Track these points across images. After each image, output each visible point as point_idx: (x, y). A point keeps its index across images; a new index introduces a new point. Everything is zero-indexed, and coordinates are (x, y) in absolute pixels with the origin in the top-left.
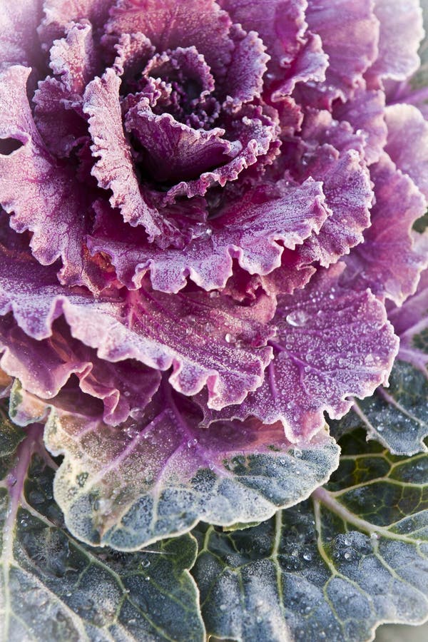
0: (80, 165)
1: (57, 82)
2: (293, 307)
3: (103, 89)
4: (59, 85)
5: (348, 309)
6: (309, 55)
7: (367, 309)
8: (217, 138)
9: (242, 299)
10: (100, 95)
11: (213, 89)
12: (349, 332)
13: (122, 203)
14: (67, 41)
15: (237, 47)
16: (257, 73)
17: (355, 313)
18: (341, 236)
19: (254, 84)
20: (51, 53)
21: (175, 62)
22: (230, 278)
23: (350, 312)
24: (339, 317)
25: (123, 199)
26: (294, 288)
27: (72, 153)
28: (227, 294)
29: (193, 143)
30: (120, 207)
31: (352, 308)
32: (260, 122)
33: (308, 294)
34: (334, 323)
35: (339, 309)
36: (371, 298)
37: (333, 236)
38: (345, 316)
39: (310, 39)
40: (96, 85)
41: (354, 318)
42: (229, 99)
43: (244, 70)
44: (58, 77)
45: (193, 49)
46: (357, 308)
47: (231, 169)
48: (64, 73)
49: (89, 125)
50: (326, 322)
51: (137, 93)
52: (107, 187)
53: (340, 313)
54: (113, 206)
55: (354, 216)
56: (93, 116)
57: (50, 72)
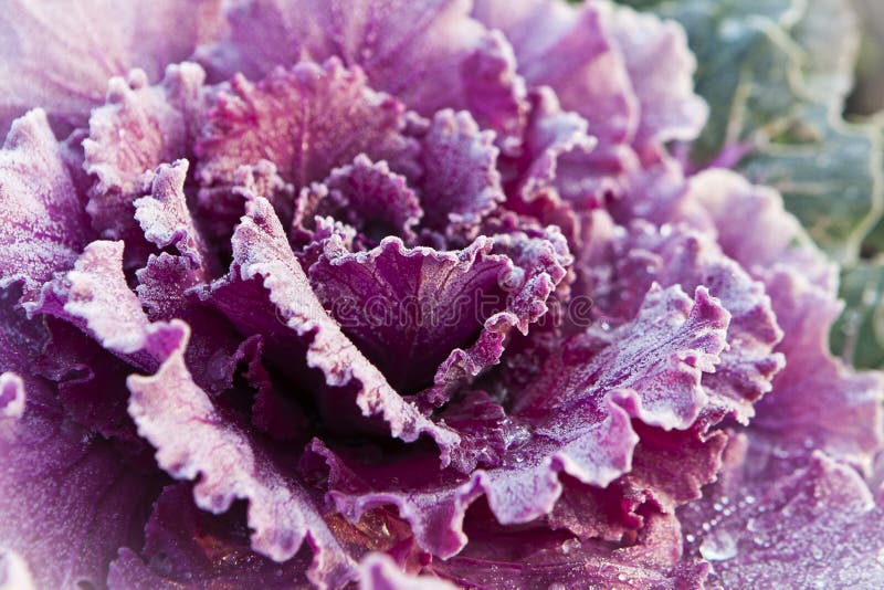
0: (256, 396)
1: (172, 257)
2: (699, 533)
3: (263, 233)
4: (177, 262)
5: (795, 500)
6: (545, 124)
7: (830, 485)
8: (485, 256)
9: (620, 535)
10: (263, 244)
11: (420, 213)
12: (821, 532)
13: (377, 404)
14: (155, 197)
15: (425, 147)
16: (484, 163)
17: (812, 500)
18: (744, 367)
19: (485, 182)
20: (140, 219)
21: (338, 194)
22: (636, 448)
23: (802, 502)
24: (787, 518)
25: (378, 395)
26: (699, 486)
27: (237, 376)
28: (591, 535)
29: (443, 285)
30: (378, 409)
31: (802, 496)
32: (523, 237)
33: (711, 507)
34: (783, 530)
35: (779, 507)
36: (828, 464)
37: (729, 371)
38: (797, 512)
39: (535, 99)
40: (249, 230)
41: (815, 511)
42: (453, 217)
43: (454, 173)
44: (171, 248)
45: (363, 159)
46: (810, 491)
47: (531, 300)
48: (179, 237)
49: (268, 291)
50: (770, 534)
51: (306, 247)
52: (348, 377)
53: (786, 512)
54: (366, 412)
55: (750, 329)
56: (268, 275)
57: (152, 247)
